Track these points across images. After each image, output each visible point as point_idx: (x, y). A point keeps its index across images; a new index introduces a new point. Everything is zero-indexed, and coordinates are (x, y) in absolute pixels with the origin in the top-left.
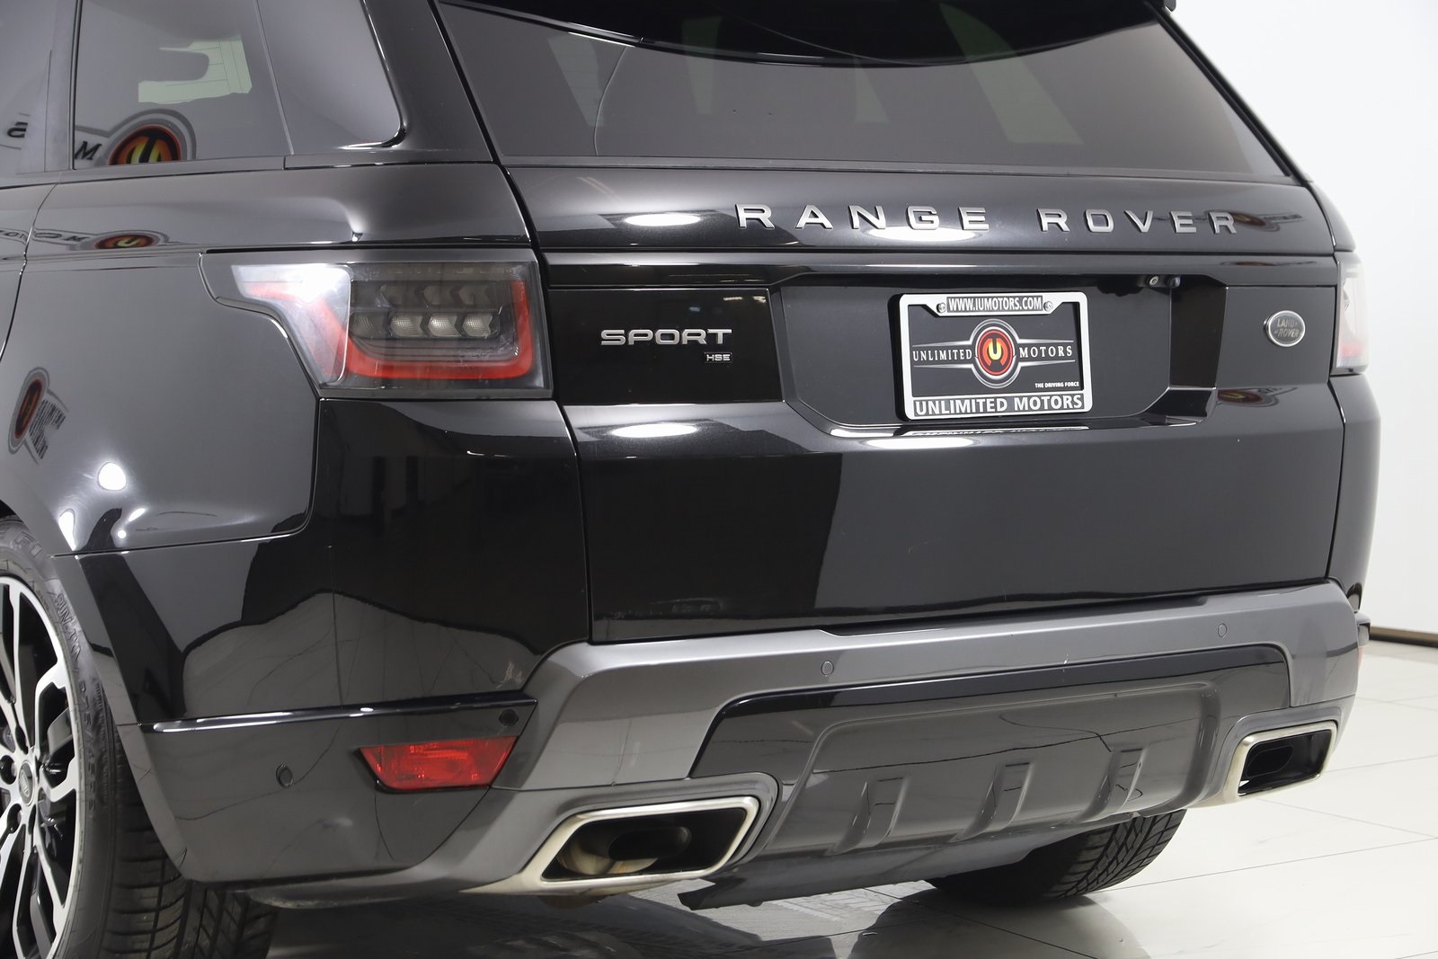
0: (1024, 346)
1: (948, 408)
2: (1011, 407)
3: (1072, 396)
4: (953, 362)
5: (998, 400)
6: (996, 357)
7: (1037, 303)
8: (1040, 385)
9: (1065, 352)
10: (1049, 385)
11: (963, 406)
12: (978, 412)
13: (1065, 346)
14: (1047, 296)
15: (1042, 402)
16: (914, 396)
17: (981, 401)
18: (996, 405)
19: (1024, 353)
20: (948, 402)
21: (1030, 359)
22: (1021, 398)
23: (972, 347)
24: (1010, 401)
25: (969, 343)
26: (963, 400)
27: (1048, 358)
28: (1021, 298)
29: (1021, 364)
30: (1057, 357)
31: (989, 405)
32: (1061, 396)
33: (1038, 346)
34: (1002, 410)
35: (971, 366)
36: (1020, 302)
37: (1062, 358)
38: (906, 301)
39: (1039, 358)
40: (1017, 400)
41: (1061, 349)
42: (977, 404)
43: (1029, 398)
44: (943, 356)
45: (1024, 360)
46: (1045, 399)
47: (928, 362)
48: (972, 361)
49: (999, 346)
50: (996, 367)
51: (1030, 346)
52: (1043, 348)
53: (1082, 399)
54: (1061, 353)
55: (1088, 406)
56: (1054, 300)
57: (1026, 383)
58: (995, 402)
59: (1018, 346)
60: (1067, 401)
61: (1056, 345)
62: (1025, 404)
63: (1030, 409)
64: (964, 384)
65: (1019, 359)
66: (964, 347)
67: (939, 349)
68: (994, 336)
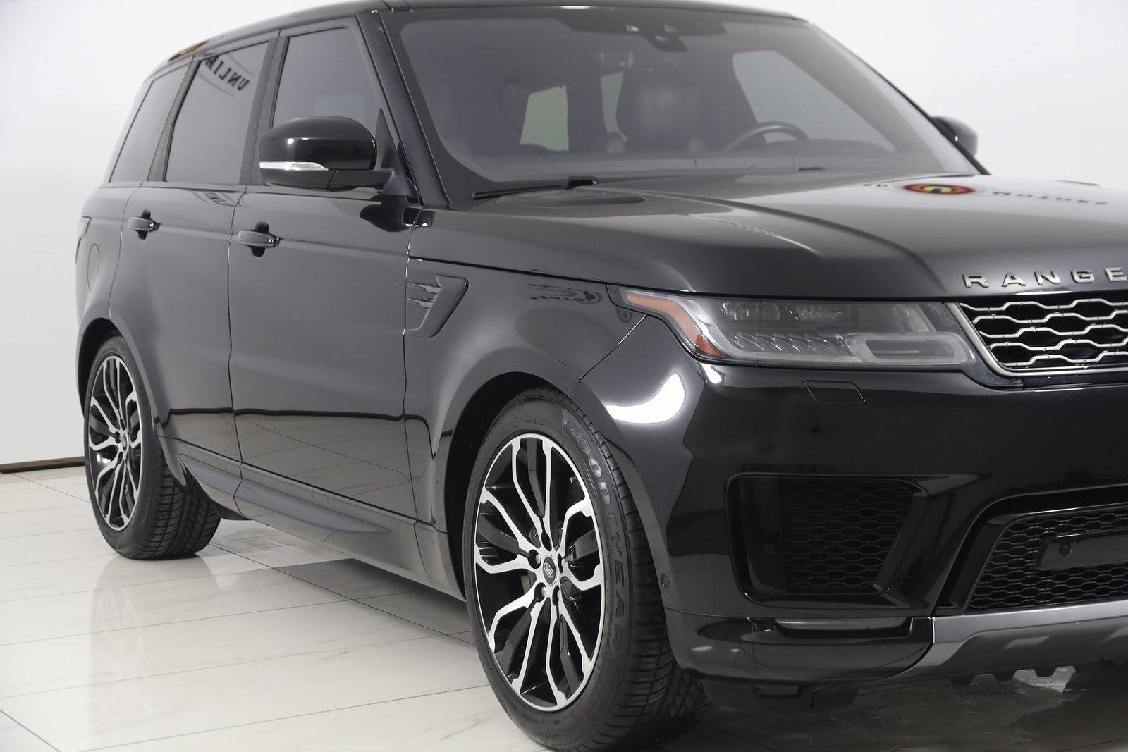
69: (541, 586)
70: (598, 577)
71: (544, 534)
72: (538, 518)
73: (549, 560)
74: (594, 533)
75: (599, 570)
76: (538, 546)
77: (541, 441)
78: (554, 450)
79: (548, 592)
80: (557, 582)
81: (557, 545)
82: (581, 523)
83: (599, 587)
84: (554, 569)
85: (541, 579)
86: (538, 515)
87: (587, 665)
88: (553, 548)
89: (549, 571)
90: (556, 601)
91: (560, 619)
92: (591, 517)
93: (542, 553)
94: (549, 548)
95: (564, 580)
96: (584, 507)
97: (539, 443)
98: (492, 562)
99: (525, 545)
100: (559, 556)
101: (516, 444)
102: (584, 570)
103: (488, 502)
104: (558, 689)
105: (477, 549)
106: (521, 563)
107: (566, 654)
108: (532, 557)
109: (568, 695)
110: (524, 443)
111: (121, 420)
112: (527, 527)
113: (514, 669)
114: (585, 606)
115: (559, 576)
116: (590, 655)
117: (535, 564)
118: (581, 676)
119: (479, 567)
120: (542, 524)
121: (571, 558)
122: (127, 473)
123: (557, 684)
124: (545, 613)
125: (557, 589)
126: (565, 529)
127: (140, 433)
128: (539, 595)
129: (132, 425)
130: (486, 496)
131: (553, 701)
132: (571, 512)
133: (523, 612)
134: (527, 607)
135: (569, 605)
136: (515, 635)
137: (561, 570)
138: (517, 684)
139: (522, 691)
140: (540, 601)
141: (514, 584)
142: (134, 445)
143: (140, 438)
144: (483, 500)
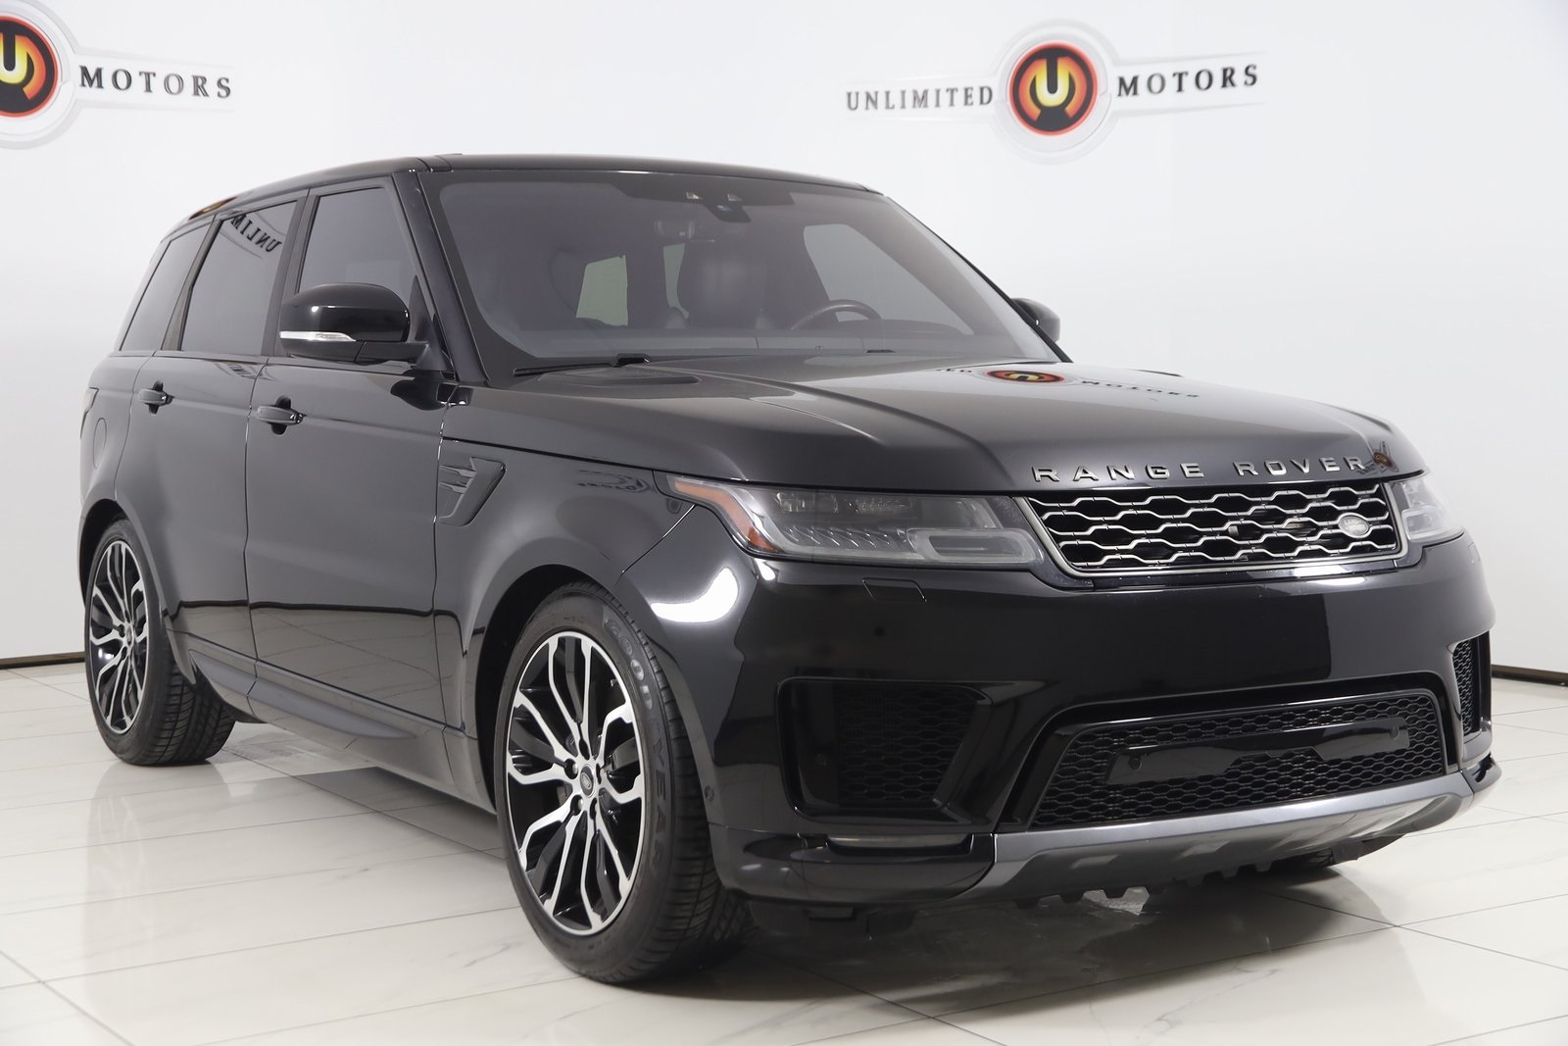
69: (577, 799)
70: (638, 790)
71: (582, 742)
72: (576, 725)
73: (586, 770)
74: (635, 740)
75: (640, 781)
76: (576, 755)
77: (580, 640)
78: (593, 651)
79: (585, 805)
80: (595, 794)
81: (595, 753)
82: (621, 730)
83: (638, 801)
84: (592, 779)
85: (577, 791)
86: (575, 721)
87: (625, 885)
88: (591, 757)
89: (587, 782)
90: (593, 815)
91: (597, 835)
92: (631, 724)
93: (580, 763)
94: (587, 758)
95: (602, 792)
96: (625, 712)
97: (578, 642)
98: (525, 771)
99: (561, 753)
100: (598, 766)
101: (553, 643)
102: (623, 782)
103: (522, 706)
104: (594, 911)
105: (509, 758)
106: (556, 772)
107: (603, 873)
108: (569, 766)
109: (604, 918)
110: (561, 642)
111: (126, 612)
112: (563, 734)
113: (547, 890)
114: (624, 821)
115: (597, 787)
116: (628, 874)
117: (571, 774)
118: (618, 897)
119: (512, 780)
120: (580, 730)
121: (610, 767)
122: (131, 671)
123: (593, 905)
124: (581, 828)
125: (594, 802)
126: (603, 736)
127: (146, 626)
128: (575, 808)
129: (138, 618)
130: (520, 700)
131: (587, 924)
132: (611, 717)
133: (557, 827)
134: (562, 821)
135: (607, 819)
136: (548, 851)
137: (600, 781)
138: (549, 906)
139: (555, 912)
140: (576, 814)
141: (549, 796)
142: (139, 639)
143: (146, 632)
144: (516, 704)
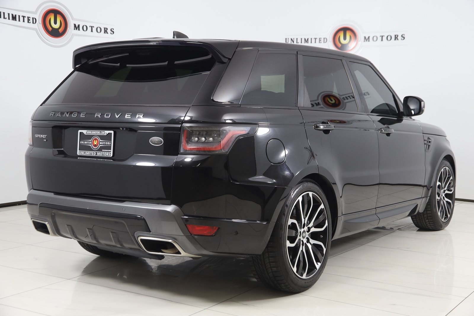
0: (101, 142)
1: (85, 153)
2: (96, 155)
3: (109, 153)
4: (87, 144)
5: (94, 153)
6: (95, 143)
7: (103, 133)
8: (103, 150)
9: (109, 143)
10: (105, 150)
11: (88, 153)
12: (90, 155)
13: (109, 142)
14: (106, 131)
15: (103, 154)
16: (79, 150)
17: (91, 153)
18: (93, 154)
19: (101, 143)
20: (85, 152)
21: (102, 145)
22: (99, 153)
23: (91, 141)
24: (97, 153)
25: (91, 140)
26: (88, 152)
27: (105, 144)
28: (101, 132)
29: (100, 146)
30: (107, 145)
31: (92, 153)
32: (107, 153)
33: (104, 142)
34: (94, 155)
35: (91, 145)
36: (100, 132)
37: (108, 145)
38: (80, 131)
39: (104, 144)
40: (98, 153)
41: (108, 143)
42: (90, 153)
43: (100, 153)
44: (86, 143)
45: (101, 145)
46: (103, 153)
47: (83, 144)
48: (91, 144)
49: (96, 141)
50: (95, 146)
51: (102, 142)
52: (105, 142)
53: (110, 154)
54: (108, 144)
55: (111, 156)
56: (107, 132)
57: (100, 149)
58: (93, 153)
59: (100, 142)
60: (107, 154)
61: (107, 142)
62: (99, 154)
63: (100, 155)
64: (89, 149)
65: (100, 145)
66: (90, 141)
67: (85, 141)
68: (96, 139)
